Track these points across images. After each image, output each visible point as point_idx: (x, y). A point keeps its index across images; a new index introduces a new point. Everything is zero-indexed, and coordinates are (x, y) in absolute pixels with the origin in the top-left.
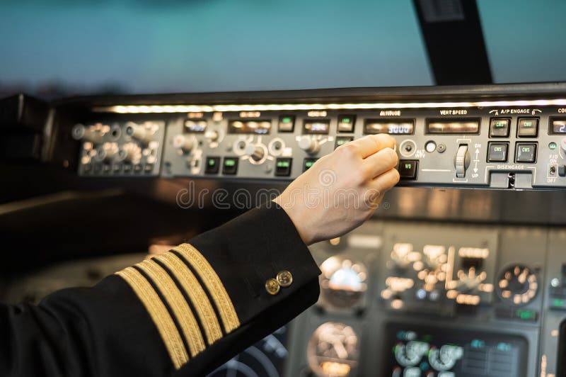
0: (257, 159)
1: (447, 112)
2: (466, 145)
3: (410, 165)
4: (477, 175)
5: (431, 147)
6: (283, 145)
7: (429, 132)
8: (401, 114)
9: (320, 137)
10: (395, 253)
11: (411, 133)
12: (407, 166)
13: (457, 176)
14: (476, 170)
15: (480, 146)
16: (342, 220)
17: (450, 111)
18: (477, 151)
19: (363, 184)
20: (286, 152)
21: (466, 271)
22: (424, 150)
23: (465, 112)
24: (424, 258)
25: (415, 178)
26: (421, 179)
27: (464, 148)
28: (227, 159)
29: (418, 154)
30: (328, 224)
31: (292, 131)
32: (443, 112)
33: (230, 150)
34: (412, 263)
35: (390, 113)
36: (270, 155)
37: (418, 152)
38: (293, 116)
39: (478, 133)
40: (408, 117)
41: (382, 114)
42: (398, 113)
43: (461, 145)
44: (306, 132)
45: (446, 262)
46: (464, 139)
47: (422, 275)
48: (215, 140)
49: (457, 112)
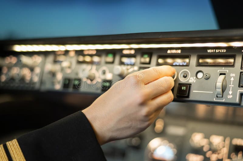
0: (92, 80)
1: (212, 51)
2: (224, 74)
3: (185, 87)
4: (231, 96)
5: (200, 75)
6: (107, 72)
7: (199, 65)
8: (181, 52)
9: (129, 67)
10: (192, 140)
11: (187, 65)
12: (183, 88)
13: (217, 97)
14: (231, 92)
15: (234, 75)
16: (129, 127)
17: (214, 50)
18: (232, 79)
19: (143, 104)
20: (109, 76)
21: (237, 154)
22: (195, 78)
23: (225, 51)
24: (210, 144)
25: (188, 97)
26: (192, 97)
27: (223, 76)
28: (76, 79)
29: (191, 80)
30: (118, 130)
31: (113, 63)
32: (209, 51)
33: (77, 74)
34: (203, 147)
35: (174, 51)
36: (99, 77)
37: (191, 78)
38: (114, 52)
39: (233, 66)
40: (185, 54)
41: (169, 52)
42: (179, 51)
43: (221, 74)
44: (122, 63)
45: (224, 147)
46: (223, 70)
47: (208, 154)
48: (69, 67)
49: (219, 50)
